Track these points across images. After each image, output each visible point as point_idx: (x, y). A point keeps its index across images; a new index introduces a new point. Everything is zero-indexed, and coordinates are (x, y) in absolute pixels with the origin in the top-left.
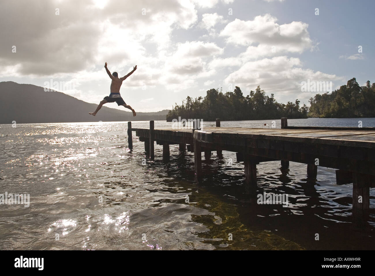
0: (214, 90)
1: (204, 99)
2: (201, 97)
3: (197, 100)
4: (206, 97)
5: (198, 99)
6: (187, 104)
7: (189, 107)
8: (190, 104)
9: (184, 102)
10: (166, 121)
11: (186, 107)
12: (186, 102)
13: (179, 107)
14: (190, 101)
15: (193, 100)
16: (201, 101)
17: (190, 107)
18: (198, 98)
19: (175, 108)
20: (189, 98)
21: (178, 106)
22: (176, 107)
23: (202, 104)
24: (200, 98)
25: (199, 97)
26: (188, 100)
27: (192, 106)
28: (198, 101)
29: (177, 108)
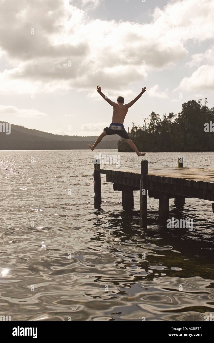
0: (194, 102)
1: (177, 117)
2: (172, 113)
3: (166, 117)
4: (181, 113)
5: (168, 117)
6: (151, 124)
7: (153, 129)
8: (156, 124)
9: (146, 121)
10: (118, 150)
11: (150, 129)
12: (148, 121)
13: (139, 128)
14: (155, 119)
15: (161, 118)
16: (173, 120)
17: (155, 130)
18: (168, 115)
19: (132, 130)
20: (153, 114)
21: (136, 127)
22: (133, 128)
23: (174, 124)
24: (171, 116)
25: (170, 114)
26: (152, 117)
27: (158, 127)
28: (168, 120)
29: (135, 130)
